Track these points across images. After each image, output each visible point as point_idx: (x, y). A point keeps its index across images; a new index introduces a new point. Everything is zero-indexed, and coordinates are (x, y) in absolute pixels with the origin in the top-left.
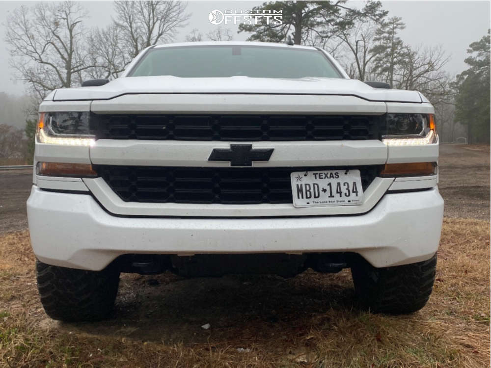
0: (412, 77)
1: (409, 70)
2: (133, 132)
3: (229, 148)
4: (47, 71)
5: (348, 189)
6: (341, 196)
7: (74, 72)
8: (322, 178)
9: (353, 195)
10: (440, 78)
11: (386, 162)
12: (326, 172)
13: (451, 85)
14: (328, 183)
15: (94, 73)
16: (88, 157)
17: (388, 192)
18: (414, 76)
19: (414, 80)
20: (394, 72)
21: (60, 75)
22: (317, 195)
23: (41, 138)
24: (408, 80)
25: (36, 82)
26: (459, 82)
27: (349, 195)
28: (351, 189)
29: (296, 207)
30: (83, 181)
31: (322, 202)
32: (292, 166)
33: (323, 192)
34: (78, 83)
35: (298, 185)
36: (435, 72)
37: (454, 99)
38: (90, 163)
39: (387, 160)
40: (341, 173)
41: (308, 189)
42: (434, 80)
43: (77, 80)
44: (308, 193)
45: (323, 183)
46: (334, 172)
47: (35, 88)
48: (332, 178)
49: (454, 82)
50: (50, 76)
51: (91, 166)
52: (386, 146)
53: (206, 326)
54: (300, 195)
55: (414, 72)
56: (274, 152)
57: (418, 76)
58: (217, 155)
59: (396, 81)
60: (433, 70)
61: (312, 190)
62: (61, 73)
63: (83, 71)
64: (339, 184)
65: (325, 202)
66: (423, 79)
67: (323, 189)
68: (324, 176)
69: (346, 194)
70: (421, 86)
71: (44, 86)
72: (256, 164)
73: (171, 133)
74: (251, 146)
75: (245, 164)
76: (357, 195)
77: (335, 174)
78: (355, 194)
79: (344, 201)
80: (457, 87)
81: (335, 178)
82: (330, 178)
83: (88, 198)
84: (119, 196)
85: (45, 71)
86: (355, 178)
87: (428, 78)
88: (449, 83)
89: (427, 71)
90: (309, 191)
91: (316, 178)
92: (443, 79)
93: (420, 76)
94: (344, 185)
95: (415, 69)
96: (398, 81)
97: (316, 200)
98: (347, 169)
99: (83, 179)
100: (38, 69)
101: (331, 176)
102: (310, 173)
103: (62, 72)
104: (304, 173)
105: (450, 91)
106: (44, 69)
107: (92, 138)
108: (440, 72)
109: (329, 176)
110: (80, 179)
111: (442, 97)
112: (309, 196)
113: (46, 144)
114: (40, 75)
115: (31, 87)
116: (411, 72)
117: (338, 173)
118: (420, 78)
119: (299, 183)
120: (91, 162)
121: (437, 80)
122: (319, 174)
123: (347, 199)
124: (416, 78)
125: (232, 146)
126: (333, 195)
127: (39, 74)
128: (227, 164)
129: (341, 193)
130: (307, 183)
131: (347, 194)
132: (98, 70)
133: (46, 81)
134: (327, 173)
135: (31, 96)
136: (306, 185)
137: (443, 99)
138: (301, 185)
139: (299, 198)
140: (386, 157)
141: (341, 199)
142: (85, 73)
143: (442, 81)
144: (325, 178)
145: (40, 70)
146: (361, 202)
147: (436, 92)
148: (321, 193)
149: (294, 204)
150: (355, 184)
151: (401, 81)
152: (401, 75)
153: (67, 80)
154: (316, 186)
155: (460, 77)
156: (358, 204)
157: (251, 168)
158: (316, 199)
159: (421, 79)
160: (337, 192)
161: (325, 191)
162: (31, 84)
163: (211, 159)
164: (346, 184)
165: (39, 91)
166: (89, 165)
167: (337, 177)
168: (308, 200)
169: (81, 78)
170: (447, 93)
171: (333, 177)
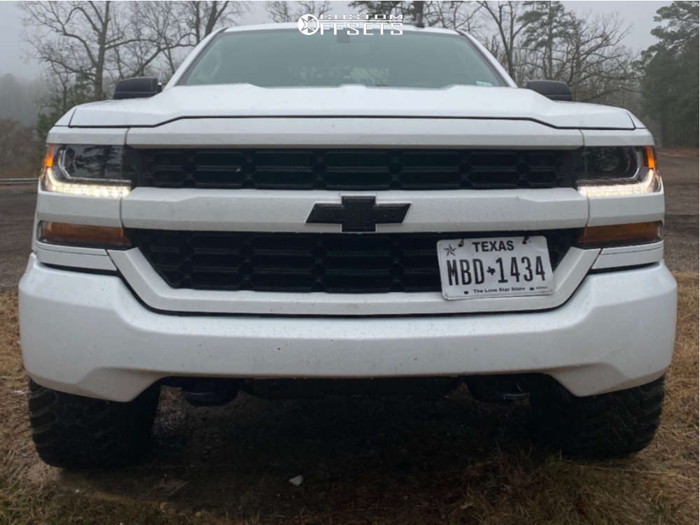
0: (579, 55)
1: (575, 45)
2: (190, 177)
3: (339, 202)
4: (71, 47)
5: (528, 268)
6: (518, 280)
7: (110, 47)
8: (487, 250)
9: (537, 278)
10: (619, 56)
11: (586, 225)
12: (493, 240)
13: (634, 64)
14: (497, 259)
15: (138, 49)
16: (118, 217)
17: (592, 272)
18: (582, 53)
19: (581, 58)
20: (553, 48)
21: (89, 52)
22: (480, 279)
23: (47, 183)
24: (573, 58)
25: (55, 61)
26: (644, 61)
27: (531, 278)
28: (533, 268)
29: (446, 300)
30: (108, 254)
31: (489, 291)
32: (439, 231)
33: (490, 274)
34: (113, 63)
35: (448, 262)
36: (611, 47)
37: (639, 84)
38: (121, 226)
39: (588, 221)
40: (517, 242)
41: (465, 268)
42: (610, 58)
43: (112, 59)
44: (466, 275)
45: (489, 259)
46: (505, 240)
47: (54, 70)
48: (502, 250)
49: (638, 61)
50: (76, 54)
51: (122, 230)
52: (586, 199)
53: (297, 481)
54: (453, 278)
55: (581, 48)
56: (411, 207)
57: (588, 53)
58: (320, 214)
59: (556, 59)
60: (608, 45)
61: (472, 271)
62: (91, 49)
63: (121, 46)
64: (514, 260)
65: (493, 290)
66: (594, 56)
67: (489, 268)
68: (490, 247)
69: (525, 276)
70: (591, 67)
71: (66, 67)
72: (381, 229)
73: (249, 177)
74: (373, 200)
75: (366, 228)
76: (543, 279)
77: (508, 244)
78: (540, 276)
79: (523, 289)
80: (643, 68)
81: (508, 251)
82: (500, 250)
83: (114, 282)
84: (165, 280)
85: (69, 47)
86: (539, 249)
87: (601, 56)
88: (631, 63)
89: (598, 47)
90: (467, 271)
91: (477, 250)
92: (623, 58)
93: (591, 54)
94: (523, 261)
95: (583, 44)
96: (559, 60)
97: (479, 287)
98: (526, 235)
99: (109, 251)
100: (59, 44)
101: (502, 247)
102: (468, 242)
103: (93, 48)
104: (459, 241)
105: (633, 74)
106: (68, 44)
107: (125, 184)
108: (618, 48)
109: (497, 246)
110: (103, 250)
111: (622, 81)
112: (467, 280)
113: (54, 194)
114: (62, 52)
115: (48, 68)
116: (578, 47)
117: (512, 242)
118: (590, 56)
119: (451, 258)
120: (123, 225)
121: (614, 58)
122: (483, 243)
123: (528, 285)
124: (584, 56)
125: (344, 199)
126: (505, 279)
127: (61, 50)
128: (337, 229)
129: (517, 275)
130: (463, 259)
131: (528, 278)
132: (142, 45)
133: (70, 60)
134: (495, 243)
135: (48, 80)
136: (462, 261)
137: (624, 84)
138: (454, 262)
139: (451, 284)
140: (587, 217)
141: (518, 285)
142: (125, 49)
143: (622, 59)
144: (492, 250)
145: (63, 44)
146: (551, 290)
147: (614, 74)
148: (487, 275)
149: (444, 293)
150: (539, 259)
151: (565, 60)
152: (564, 52)
153: (99, 58)
154: (478, 263)
155: (646, 54)
156: (546, 293)
157: (375, 234)
158: (478, 285)
159: (593, 58)
160: (512, 274)
161: (492, 271)
162: (49, 64)
163: (312, 220)
164: (526, 261)
165: (59, 73)
166: (119, 228)
167: (510, 248)
168: (467, 288)
169: (119, 55)
170: (629, 76)
171: (504, 248)
